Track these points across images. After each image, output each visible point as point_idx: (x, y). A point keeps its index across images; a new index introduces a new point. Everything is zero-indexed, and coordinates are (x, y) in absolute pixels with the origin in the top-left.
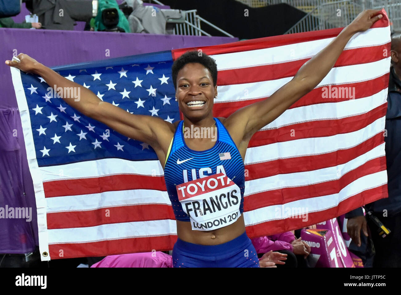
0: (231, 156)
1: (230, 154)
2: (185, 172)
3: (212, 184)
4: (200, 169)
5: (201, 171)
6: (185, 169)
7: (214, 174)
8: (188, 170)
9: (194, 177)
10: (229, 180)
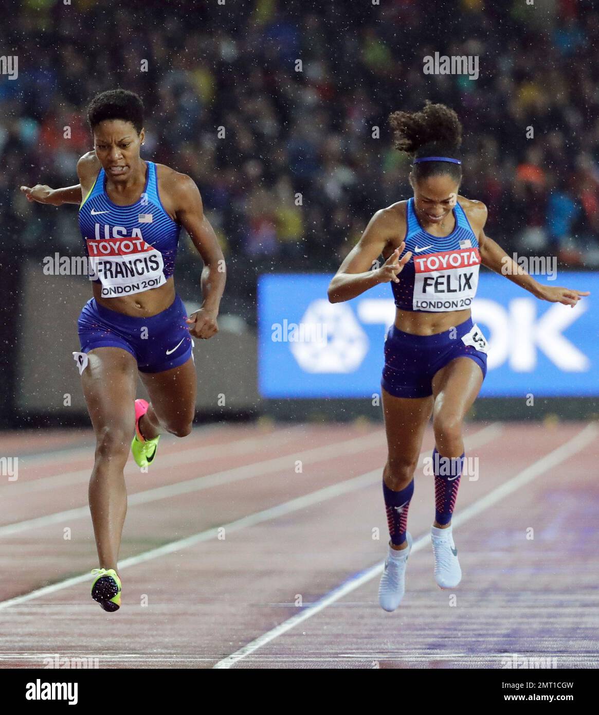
0: (153, 219)
1: (153, 216)
2: (97, 226)
3: (127, 246)
4: (114, 226)
5: (115, 229)
6: (98, 223)
7: (128, 236)
8: (100, 225)
9: (107, 236)
10: (147, 245)
